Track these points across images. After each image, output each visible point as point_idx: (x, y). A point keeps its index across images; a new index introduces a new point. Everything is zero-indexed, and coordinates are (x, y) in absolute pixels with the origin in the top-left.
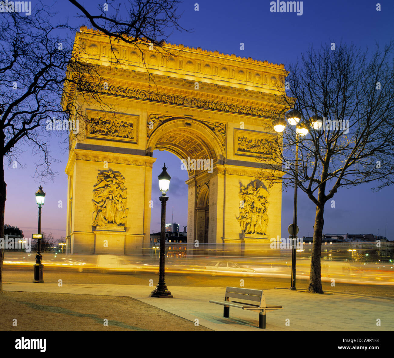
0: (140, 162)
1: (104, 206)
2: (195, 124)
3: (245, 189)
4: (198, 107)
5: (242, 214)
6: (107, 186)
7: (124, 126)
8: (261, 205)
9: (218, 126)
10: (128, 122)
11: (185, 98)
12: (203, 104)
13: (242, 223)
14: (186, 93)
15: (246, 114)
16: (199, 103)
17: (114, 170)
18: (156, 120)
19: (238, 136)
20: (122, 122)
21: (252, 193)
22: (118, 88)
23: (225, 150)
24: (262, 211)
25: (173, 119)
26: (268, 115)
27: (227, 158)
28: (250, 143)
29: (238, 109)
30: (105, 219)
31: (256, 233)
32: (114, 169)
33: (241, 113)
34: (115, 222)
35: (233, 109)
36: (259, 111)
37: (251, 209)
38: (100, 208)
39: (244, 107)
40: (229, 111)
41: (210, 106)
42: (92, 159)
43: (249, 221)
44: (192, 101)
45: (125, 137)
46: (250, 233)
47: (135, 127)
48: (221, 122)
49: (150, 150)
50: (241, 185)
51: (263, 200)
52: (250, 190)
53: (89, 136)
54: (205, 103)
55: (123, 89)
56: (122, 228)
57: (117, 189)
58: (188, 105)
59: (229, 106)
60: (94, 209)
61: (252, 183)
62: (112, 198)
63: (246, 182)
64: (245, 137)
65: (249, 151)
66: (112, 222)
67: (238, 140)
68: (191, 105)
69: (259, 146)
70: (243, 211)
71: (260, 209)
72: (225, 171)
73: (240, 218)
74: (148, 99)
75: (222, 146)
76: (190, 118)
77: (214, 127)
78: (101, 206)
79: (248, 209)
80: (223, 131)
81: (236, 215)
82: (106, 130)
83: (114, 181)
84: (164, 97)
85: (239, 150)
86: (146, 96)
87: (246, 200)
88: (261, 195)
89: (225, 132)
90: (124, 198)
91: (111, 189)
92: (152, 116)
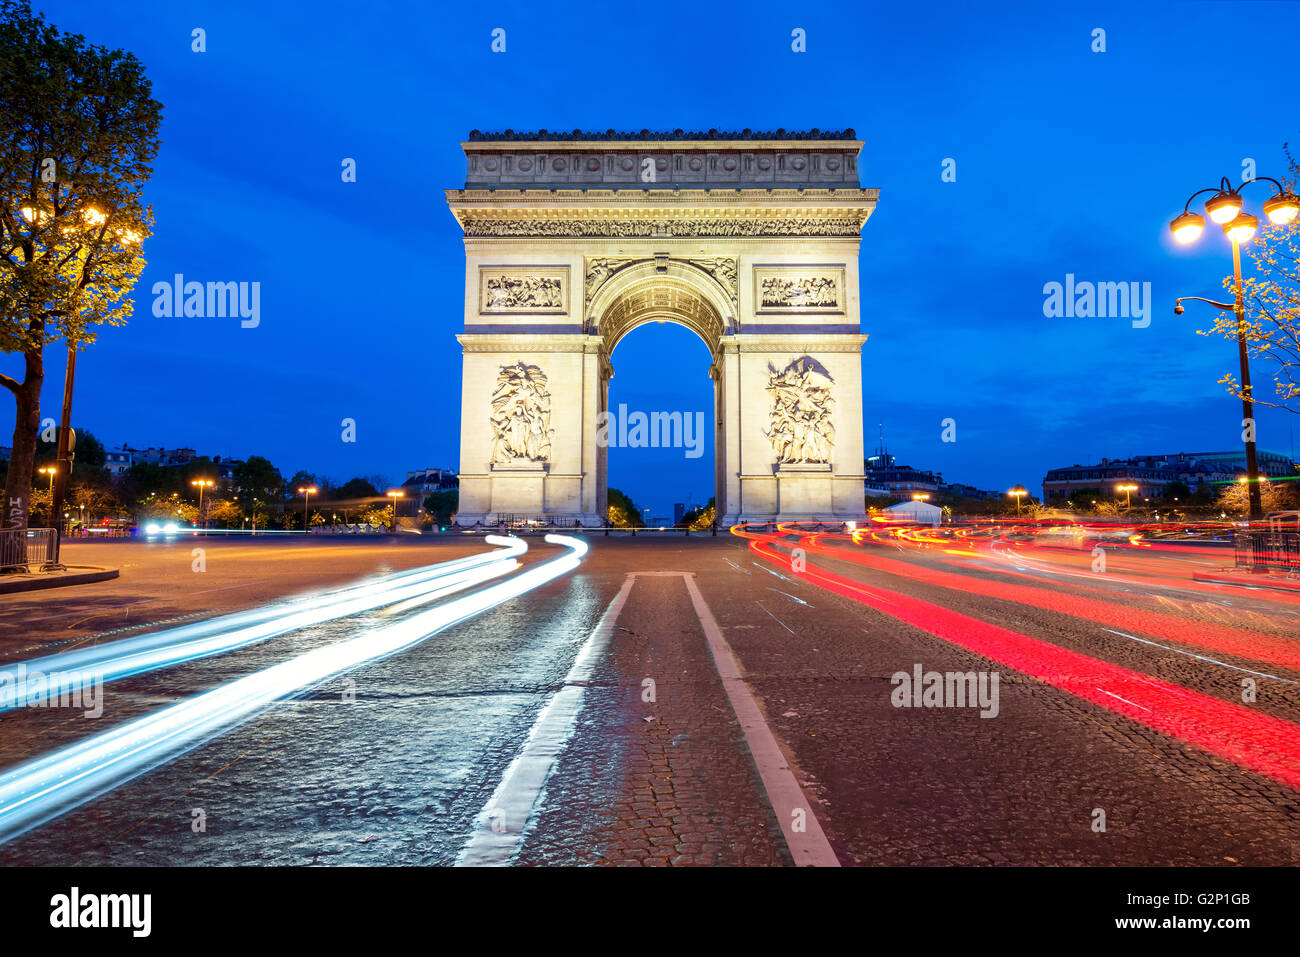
0: (574, 346)
1: (508, 428)
2: (674, 268)
3: (779, 377)
4: (678, 235)
5: (774, 426)
6: (513, 392)
7: (545, 286)
8: (813, 405)
9: (722, 265)
10: (552, 279)
11: (654, 224)
12: (687, 230)
13: (776, 443)
14: (654, 213)
15: (776, 235)
16: (681, 228)
17: (528, 365)
18: (601, 270)
19: (763, 279)
20: (542, 280)
21: (793, 383)
22: (532, 224)
23: (737, 307)
24: (817, 416)
25: (635, 262)
26: (823, 230)
27: (742, 323)
28: (788, 289)
29: (760, 228)
30: (509, 450)
31: (804, 461)
32: (527, 363)
33: (766, 234)
34: (527, 455)
35: (749, 229)
36: (805, 225)
37: (792, 415)
38: (501, 432)
39: (771, 223)
40: (741, 234)
41: (703, 231)
42: (490, 349)
43: (789, 437)
44: (666, 227)
45: (546, 305)
46: (791, 461)
47: (563, 286)
48: (726, 256)
49: (593, 322)
50: (771, 368)
51: (818, 396)
52: (790, 378)
53: (483, 310)
54: (692, 226)
55: (540, 223)
56: (539, 465)
57: (532, 397)
58: (659, 235)
59: (741, 226)
60: (493, 434)
61: (794, 365)
62: (523, 413)
63: (781, 362)
64: (778, 279)
65: (786, 305)
66: (521, 456)
67: (764, 286)
68: (664, 235)
69: (808, 291)
70: (777, 419)
71: (812, 415)
72: (739, 346)
73: (773, 433)
74: (585, 235)
75: (729, 300)
76: (665, 258)
77: (713, 267)
78: (503, 429)
79: (786, 415)
80: (732, 273)
81: (763, 430)
82: (512, 298)
83: (525, 382)
84: (614, 226)
85: (765, 304)
86: (581, 230)
87: (783, 397)
88: (813, 386)
89: (736, 274)
90: (546, 412)
91: (519, 398)
92: (595, 264)
